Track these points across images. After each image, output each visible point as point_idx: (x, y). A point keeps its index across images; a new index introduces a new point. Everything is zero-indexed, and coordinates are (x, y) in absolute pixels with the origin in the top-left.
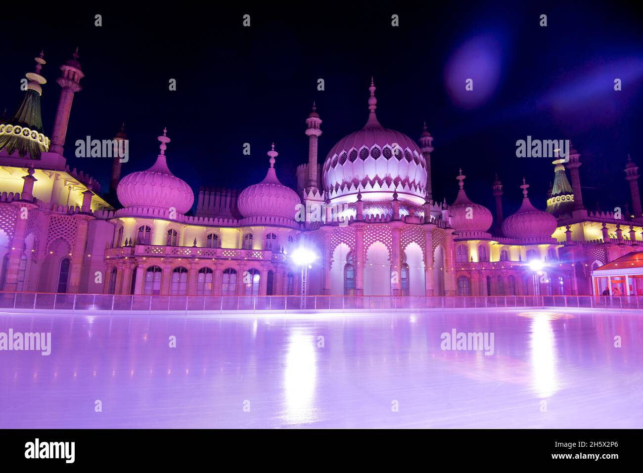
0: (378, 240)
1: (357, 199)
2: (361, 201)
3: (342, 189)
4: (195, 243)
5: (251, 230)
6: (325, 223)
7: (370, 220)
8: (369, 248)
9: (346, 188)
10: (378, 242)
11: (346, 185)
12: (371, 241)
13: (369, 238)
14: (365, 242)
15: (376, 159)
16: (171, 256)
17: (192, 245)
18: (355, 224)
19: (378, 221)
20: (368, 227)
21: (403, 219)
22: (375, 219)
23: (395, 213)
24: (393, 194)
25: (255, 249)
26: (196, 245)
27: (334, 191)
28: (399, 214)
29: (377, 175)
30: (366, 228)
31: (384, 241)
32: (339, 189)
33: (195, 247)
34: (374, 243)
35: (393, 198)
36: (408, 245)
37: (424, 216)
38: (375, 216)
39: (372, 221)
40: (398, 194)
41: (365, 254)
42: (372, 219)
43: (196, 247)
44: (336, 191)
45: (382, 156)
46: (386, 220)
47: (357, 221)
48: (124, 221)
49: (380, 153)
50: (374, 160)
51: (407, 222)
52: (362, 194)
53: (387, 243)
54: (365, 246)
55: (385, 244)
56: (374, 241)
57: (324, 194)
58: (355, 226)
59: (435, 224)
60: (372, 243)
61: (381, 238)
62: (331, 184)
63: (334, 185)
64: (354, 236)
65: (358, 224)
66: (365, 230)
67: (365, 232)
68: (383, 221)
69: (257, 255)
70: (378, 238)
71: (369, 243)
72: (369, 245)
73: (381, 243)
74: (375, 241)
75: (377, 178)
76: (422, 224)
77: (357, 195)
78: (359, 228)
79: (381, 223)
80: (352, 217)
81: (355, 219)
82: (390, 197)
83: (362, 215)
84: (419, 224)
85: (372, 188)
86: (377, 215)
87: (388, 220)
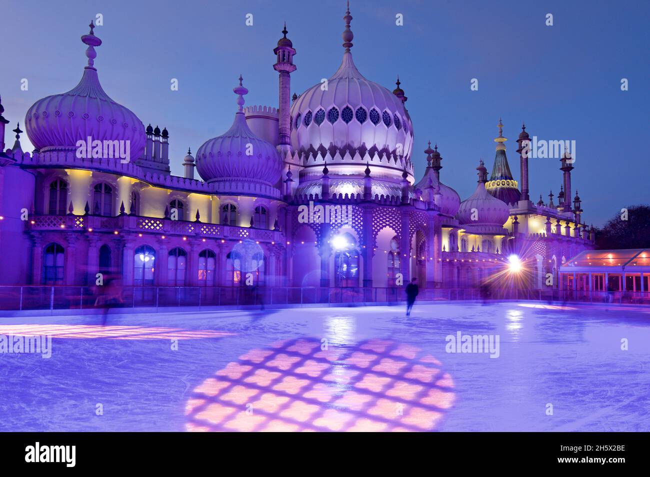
0: (388, 225)
2: (370, 177)
3: (333, 156)
4: (198, 216)
5: (236, 200)
7: (379, 201)
8: (379, 233)
9: (338, 156)
10: (388, 227)
11: (337, 151)
12: (381, 226)
13: (378, 222)
14: (373, 226)
16: (171, 233)
17: (195, 220)
18: (363, 204)
19: (388, 203)
20: (378, 209)
21: (412, 203)
22: (386, 200)
24: (402, 173)
25: (242, 225)
26: (200, 220)
28: (408, 197)
30: (375, 210)
31: (394, 227)
33: (198, 222)
34: (384, 228)
37: (427, 201)
38: (385, 198)
39: (382, 203)
41: (375, 240)
42: (382, 200)
43: (200, 222)
44: (324, 156)
46: (396, 202)
47: (363, 201)
48: (68, 173)
50: (374, 125)
52: (370, 167)
53: (396, 229)
54: (374, 231)
55: (395, 230)
56: (383, 226)
58: (363, 207)
60: (382, 228)
61: (391, 223)
64: (362, 219)
65: (366, 205)
66: (374, 213)
67: (374, 215)
68: (393, 204)
70: (388, 223)
71: (378, 228)
72: (379, 230)
73: (391, 229)
74: (385, 226)
75: (375, 148)
78: (368, 210)
79: (391, 205)
80: (358, 195)
81: (362, 197)
82: (399, 176)
83: (370, 194)
84: (424, 210)
85: (372, 160)
86: (388, 196)
87: (398, 203)
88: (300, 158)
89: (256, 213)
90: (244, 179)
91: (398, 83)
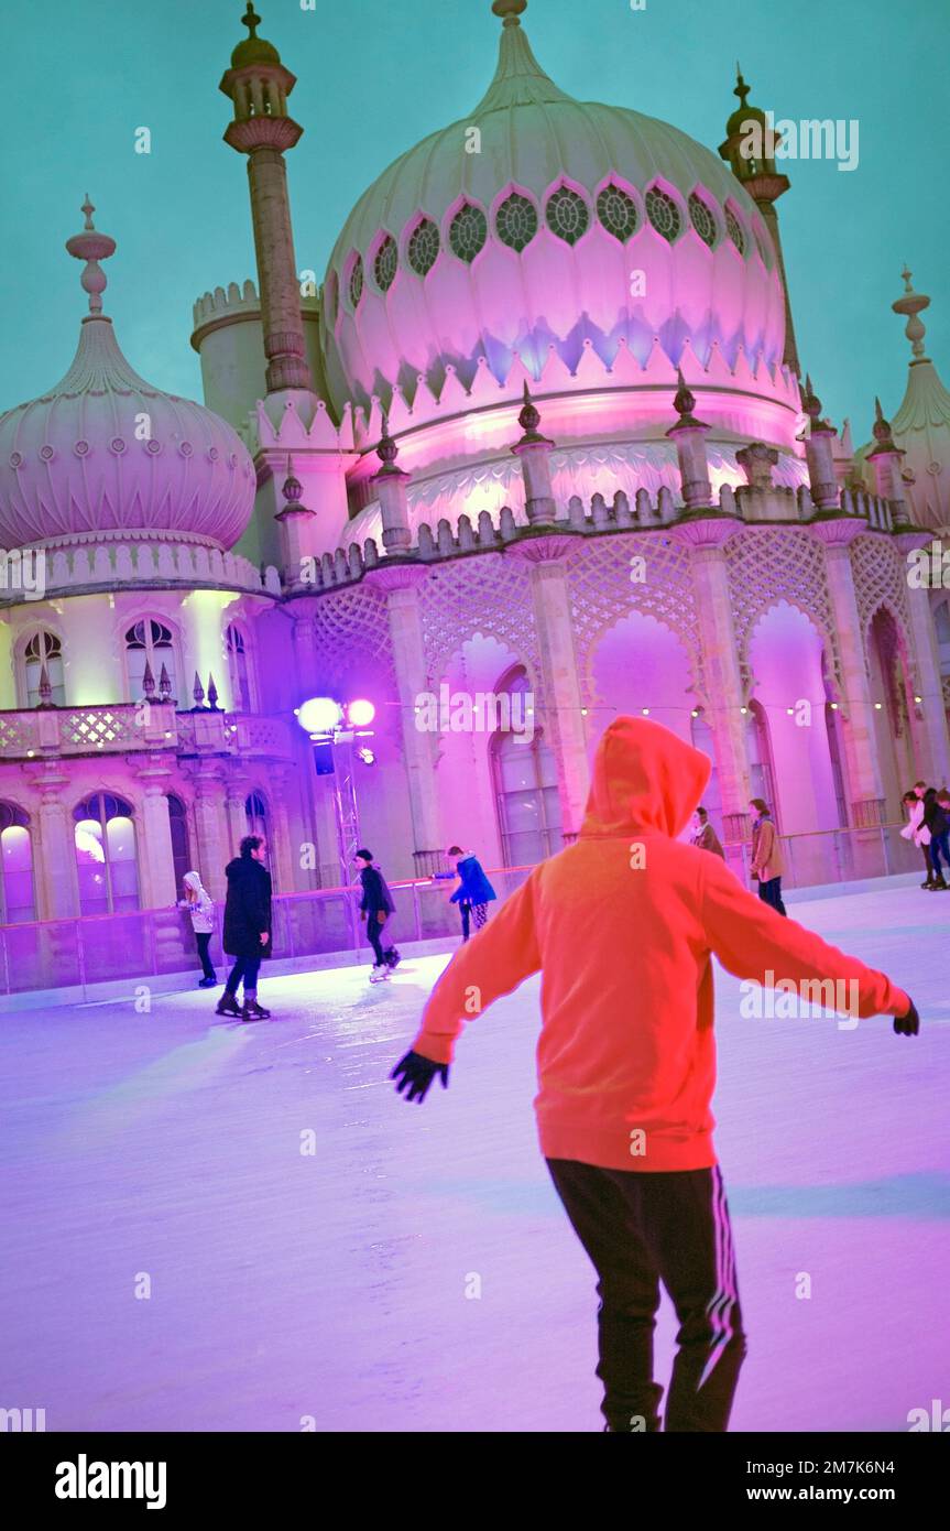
0: (638, 606)
1: (523, 432)
2: (540, 438)
3: (437, 393)
6: (382, 552)
7: (590, 521)
8: (600, 645)
9: (452, 384)
10: (635, 615)
11: (450, 371)
12: (606, 615)
14: (575, 621)
15: (571, 240)
18: (528, 543)
19: (624, 522)
20: (587, 554)
21: (730, 507)
22: (612, 514)
23: (693, 485)
24: (673, 395)
25: (79, 701)
27: (398, 401)
28: (709, 486)
29: (585, 315)
30: (574, 559)
31: (663, 609)
32: (423, 393)
35: (677, 417)
36: (763, 618)
37: (809, 485)
38: (609, 503)
39: (601, 526)
40: (695, 395)
42: (600, 517)
44: (410, 400)
45: (595, 227)
46: (657, 513)
47: (525, 533)
49: (584, 213)
50: (568, 246)
51: (746, 514)
52: (535, 405)
53: (674, 617)
54: (581, 638)
55: (668, 621)
56: (615, 615)
57: (346, 421)
58: (528, 556)
59: (856, 515)
60: (610, 623)
62: (377, 371)
63: (392, 374)
65: (540, 542)
66: (574, 567)
68: (646, 521)
69: (92, 728)
70: (633, 599)
71: (597, 624)
73: (651, 618)
74: (624, 614)
75: (584, 329)
76: (807, 523)
77: (516, 411)
78: (543, 563)
79: (637, 529)
80: (505, 512)
81: (522, 520)
82: (663, 412)
83: (549, 501)
84: (795, 522)
85: (573, 374)
86: (619, 496)
87: (668, 516)
88: (337, 423)
89: (129, 647)
90: (136, 533)
91: (742, 91)
